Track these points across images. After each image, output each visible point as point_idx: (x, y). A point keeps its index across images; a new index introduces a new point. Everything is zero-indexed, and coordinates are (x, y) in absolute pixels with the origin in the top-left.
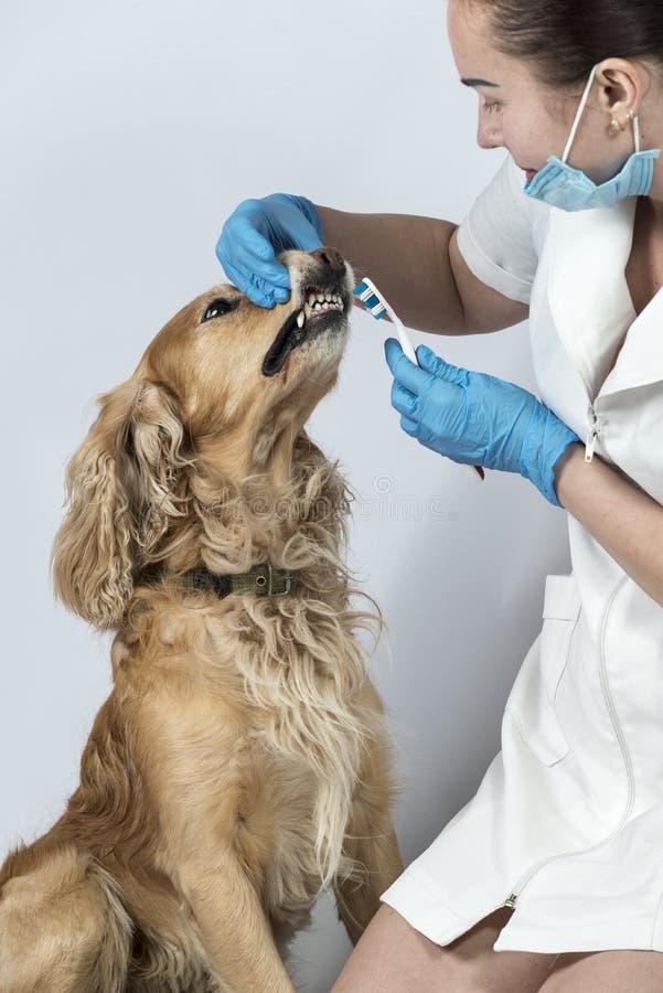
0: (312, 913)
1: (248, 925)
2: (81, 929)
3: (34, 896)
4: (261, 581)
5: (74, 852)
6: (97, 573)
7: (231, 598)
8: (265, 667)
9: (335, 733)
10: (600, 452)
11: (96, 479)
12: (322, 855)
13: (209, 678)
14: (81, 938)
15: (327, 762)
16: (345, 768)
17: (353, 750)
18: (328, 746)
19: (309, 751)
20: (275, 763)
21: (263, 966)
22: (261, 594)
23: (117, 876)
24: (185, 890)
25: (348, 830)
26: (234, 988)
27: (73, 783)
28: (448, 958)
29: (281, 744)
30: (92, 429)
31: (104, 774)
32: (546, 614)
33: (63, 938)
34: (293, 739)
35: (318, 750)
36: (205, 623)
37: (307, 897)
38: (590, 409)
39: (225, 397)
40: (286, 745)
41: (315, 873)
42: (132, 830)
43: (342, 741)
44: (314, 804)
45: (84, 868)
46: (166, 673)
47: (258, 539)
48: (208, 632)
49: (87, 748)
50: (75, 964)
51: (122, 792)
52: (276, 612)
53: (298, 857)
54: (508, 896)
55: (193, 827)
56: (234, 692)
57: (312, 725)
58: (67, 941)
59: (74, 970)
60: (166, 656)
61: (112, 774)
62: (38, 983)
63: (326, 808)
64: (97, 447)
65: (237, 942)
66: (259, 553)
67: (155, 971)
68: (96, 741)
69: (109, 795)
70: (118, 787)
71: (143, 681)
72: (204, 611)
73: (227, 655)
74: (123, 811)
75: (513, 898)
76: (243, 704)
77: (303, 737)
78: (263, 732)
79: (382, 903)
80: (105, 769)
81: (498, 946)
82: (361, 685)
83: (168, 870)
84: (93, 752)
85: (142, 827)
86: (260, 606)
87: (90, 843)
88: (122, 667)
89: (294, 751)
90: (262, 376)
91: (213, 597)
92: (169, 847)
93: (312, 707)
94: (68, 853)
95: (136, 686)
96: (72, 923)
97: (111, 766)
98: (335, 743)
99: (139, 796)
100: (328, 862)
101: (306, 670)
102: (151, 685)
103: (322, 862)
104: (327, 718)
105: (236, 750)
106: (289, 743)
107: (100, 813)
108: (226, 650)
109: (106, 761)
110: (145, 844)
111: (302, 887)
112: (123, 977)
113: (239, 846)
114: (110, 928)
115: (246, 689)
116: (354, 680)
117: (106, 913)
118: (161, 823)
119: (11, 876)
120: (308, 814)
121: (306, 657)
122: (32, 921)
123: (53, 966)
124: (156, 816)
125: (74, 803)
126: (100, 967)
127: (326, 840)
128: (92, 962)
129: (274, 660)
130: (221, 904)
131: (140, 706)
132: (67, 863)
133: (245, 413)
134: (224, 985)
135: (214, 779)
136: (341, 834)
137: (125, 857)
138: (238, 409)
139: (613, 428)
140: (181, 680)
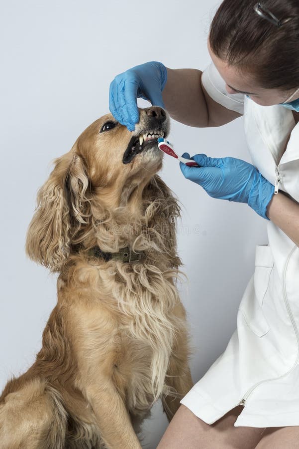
0: (151, 410)
1: (118, 416)
2: (41, 418)
3: (19, 402)
4: (126, 255)
5: (39, 381)
6: (52, 244)
7: (111, 262)
8: (128, 296)
9: (161, 328)
10: (282, 189)
11: (53, 198)
12: (155, 384)
13: (101, 300)
14: (42, 423)
15: (158, 342)
16: (166, 345)
17: (170, 337)
18: (158, 335)
19: (149, 337)
20: (132, 342)
21: (126, 435)
22: (126, 261)
23: (60, 391)
24: (89, 398)
25: (167, 373)
26: (112, 445)
27: (39, 347)
28: (212, 430)
29: (136, 333)
30: (51, 174)
31: (53, 342)
32: (256, 264)
33: (33, 423)
34: (142, 331)
35: (154, 337)
36: (99, 273)
37: (148, 404)
38: (276, 169)
39: (107, 171)
40: (139, 333)
41: (151, 393)
42: (66, 369)
43: (165, 332)
44: (151, 361)
45: (44, 389)
46: (81, 296)
47: (123, 237)
48: (100, 277)
49: (46, 328)
50: (38, 435)
51: (62, 351)
52: (132, 271)
53: (144, 385)
54: (241, 400)
55: (93, 369)
56: (113, 306)
57: (150, 324)
58: (35, 425)
59: (38, 438)
60: (81, 288)
61: (57, 342)
62: (21, 444)
63: (157, 363)
64: (54, 183)
65: (114, 423)
66: (124, 242)
67: (79, 436)
68: (50, 325)
69: (55, 351)
70: (59, 347)
71: (70, 299)
72: (99, 267)
73: (108, 288)
74: (61, 359)
75: (243, 401)
76: (117, 312)
77: (147, 331)
78: (127, 327)
79: (181, 404)
80: (54, 339)
81: (237, 424)
82: (173, 306)
83: (81, 388)
84: (48, 331)
85: (70, 367)
86: (124, 267)
87: (47, 376)
88: (61, 290)
89: (142, 336)
90: (123, 164)
91: (103, 261)
92: (82, 378)
93: (150, 316)
94: (36, 382)
95: (67, 301)
96: (38, 416)
97: (56, 337)
98: (162, 334)
99: (69, 353)
100: (157, 388)
101: (147, 298)
102: (74, 301)
103: (154, 387)
104: (157, 321)
105: (113, 335)
106: (140, 332)
107: (51, 360)
108: (108, 286)
109: (54, 336)
110: (71, 376)
111: (146, 399)
112: (64, 440)
113: (114, 379)
114: (56, 418)
115: (119, 305)
116: (170, 303)
117: (54, 411)
118: (78, 367)
119: (9, 393)
120: (148, 365)
121: (147, 292)
122: (18, 413)
123: (28, 436)
124: (76, 363)
125: (39, 356)
126: (50, 437)
127: (156, 377)
128: (47, 434)
129: (131, 292)
130: (106, 406)
131: (68, 310)
132: (35, 386)
133: (115, 179)
134: (108, 444)
135: (103, 347)
136: (164, 375)
137: (63, 382)
138: (113, 177)
139: (287, 178)
140: (88, 300)
